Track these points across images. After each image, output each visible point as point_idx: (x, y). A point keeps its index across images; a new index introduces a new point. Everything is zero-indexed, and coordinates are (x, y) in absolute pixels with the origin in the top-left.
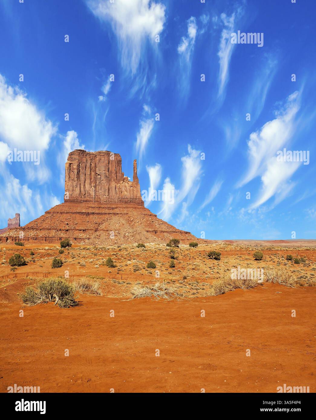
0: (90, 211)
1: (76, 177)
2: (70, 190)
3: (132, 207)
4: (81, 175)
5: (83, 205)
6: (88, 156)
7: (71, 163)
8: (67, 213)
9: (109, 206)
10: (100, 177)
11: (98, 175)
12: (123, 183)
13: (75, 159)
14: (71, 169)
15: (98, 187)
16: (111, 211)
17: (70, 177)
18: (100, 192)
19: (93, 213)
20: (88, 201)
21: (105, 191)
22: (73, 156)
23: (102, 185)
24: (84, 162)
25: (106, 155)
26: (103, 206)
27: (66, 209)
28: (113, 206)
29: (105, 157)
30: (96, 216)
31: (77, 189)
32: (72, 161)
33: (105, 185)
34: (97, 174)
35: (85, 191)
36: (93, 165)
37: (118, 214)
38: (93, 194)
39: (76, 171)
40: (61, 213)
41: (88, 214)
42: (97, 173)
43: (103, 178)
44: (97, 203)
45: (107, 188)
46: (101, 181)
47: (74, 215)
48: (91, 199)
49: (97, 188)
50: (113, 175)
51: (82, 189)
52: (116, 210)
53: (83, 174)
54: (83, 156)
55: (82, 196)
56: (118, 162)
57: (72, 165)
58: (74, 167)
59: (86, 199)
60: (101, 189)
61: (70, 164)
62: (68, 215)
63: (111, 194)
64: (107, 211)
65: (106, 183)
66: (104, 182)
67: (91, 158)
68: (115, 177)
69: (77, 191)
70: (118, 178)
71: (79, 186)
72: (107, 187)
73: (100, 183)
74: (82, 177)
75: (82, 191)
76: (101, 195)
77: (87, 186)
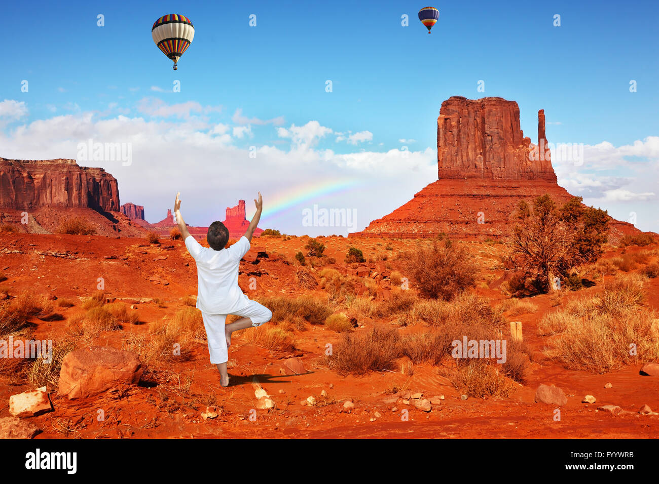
0: (483, 192)
1: (456, 139)
2: (447, 159)
3: (542, 186)
4: (462, 137)
5: (469, 182)
6: (470, 108)
7: (447, 117)
8: (452, 196)
9: (506, 184)
10: (492, 139)
11: (489, 136)
12: (523, 148)
13: (453, 111)
14: (448, 128)
15: (489, 155)
16: (514, 193)
17: (446, 140)
18: (492, 162)
19: (489, 196)
20: (475, 177)
21: (499, 162)
22: (450, 107)
23: (495, 152)
24: (465, 116)
25: (497, 104)
26: (499, 184)
27: (446, 190)
28: (514, 185)
29: (497, 107)
30: (493, 200)
31: (457, 158)
32: (448, 115)
33: (499, 151)
34: (487, 135)
35: (468, 160)
36: (479, 120)
37: (524, 196)
38: (481, 165)
39: (455, 130)
40: (443, 196)
41: (482, 197)
42: (486, 132)
43: (495, 140)
44: (489, 179)
45: (503, 156)
46: (493, 145)
47: (463, 199)
48: (478, 174)
49: (487, 156)
50: (509, 136)
51: (465, 159)
52: (519, 189)
53: (465, 134)
54: (464, 106)
55: (465, 169)
56: (516, 115)
57: (448, 120)
58: (452, 123)
59: (470, 174)
60: (493, 158)
61: (446, 119)
62: (453, 199)
63: (508, 166)
64: (506, 192)
65: (500, 148)
66: (497, 146)
67: (476, 109)
68: (512, 139)
69: (458, 162)
70: (516, 140)
71: (460, 154)
72: (502, 153)
73: (491, 148)
74: (464, 141)
75: (465, 161)
76: (493, 167)
77: (471, 154)
